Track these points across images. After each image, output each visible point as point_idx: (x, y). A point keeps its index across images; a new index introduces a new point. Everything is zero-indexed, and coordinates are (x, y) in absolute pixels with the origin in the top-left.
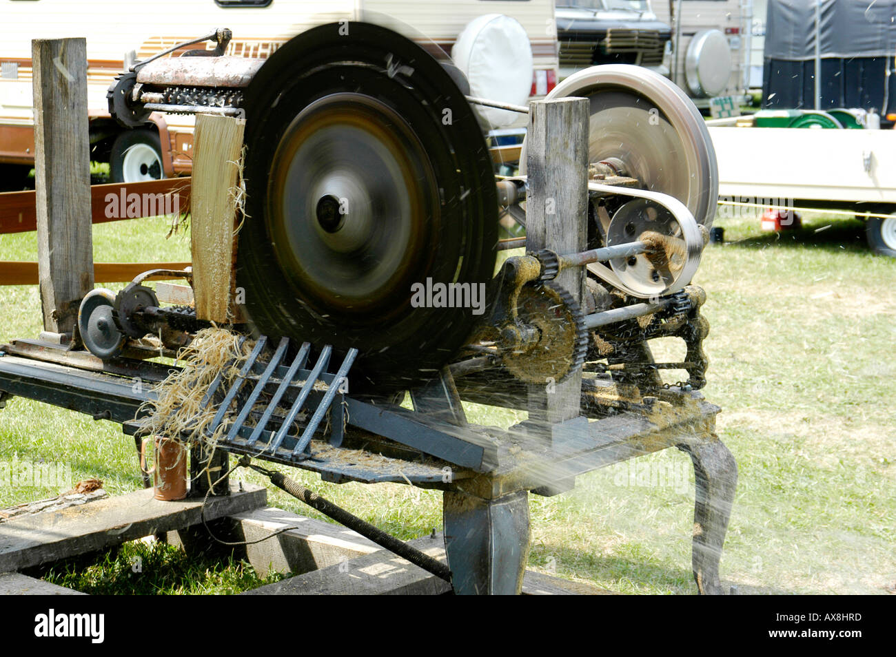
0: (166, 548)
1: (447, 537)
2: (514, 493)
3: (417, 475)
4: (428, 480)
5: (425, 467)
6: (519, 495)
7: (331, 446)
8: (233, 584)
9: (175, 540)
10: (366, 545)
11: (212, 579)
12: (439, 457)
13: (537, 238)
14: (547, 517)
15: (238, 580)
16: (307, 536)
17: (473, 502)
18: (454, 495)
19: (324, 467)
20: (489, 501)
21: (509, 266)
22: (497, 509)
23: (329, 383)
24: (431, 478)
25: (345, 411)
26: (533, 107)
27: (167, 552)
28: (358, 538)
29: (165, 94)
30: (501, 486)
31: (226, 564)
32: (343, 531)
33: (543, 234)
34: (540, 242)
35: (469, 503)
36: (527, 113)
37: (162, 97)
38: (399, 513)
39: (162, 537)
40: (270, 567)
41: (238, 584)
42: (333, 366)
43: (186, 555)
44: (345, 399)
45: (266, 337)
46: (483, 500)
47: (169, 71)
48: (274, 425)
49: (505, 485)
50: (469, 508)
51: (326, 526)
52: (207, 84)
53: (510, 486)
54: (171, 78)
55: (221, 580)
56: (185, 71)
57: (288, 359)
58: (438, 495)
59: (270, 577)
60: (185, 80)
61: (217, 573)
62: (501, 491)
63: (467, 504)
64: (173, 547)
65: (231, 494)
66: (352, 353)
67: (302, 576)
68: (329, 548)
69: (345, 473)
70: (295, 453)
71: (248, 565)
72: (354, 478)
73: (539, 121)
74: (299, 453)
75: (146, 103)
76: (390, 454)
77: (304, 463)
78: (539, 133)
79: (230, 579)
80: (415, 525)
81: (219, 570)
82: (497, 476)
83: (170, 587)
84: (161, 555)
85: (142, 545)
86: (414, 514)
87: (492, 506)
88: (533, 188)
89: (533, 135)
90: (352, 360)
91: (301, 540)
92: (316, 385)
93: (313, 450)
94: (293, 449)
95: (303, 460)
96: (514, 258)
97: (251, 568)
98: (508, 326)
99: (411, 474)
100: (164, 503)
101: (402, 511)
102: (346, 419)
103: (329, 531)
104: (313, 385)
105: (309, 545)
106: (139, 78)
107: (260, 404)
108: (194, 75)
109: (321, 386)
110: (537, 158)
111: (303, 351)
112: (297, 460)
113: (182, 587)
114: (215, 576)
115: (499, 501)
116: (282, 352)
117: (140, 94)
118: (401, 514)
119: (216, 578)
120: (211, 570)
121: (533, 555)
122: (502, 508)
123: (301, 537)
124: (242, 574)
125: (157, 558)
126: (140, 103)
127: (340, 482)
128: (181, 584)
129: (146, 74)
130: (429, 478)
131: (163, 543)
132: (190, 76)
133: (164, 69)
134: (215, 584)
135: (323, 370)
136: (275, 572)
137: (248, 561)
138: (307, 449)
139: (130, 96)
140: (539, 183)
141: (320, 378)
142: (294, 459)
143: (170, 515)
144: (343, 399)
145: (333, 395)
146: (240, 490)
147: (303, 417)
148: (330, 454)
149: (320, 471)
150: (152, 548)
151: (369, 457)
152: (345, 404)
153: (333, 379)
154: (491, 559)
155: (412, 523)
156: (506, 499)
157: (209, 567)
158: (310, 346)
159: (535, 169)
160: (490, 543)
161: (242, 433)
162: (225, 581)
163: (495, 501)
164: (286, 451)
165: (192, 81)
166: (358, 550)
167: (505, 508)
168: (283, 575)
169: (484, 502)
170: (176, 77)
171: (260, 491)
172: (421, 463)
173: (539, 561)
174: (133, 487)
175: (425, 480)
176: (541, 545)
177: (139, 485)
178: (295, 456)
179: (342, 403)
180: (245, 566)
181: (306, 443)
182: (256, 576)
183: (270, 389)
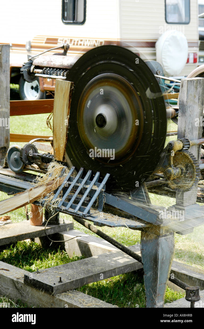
0: (34, 244)
1: (142, 249)
2: (169, 233)
3: (131, 225)
4: (135, 227)
5: (134, 221)
6: (171, 234)
7: (98, 211)
8: (59, 260)
9: (38, 241)
10: (111, 247)
11: (51, 257)
12: (139, 218)
13: (182, 133)
14: (184, 238)
15: (61, 258)
16: (88, 243)
17: (153, 236)
18: (145, 233)
19: (95, 220)
20: (158, 236)
21: (170, 144)
22: (162, 240)
23: (98, 187)
24: (137, 226)
25: (104, 198)
26: (182, 81)
27: (34, 245)
28: (108, 244)
29: (43, 70)
30: (164, 231)
31: (57, 252)
32: (102, 241)
33: (184, 132)
34: (183, 134)
35: (151, 237)
36: (180, 83)
37: (42, 71)
38: (125, 233)
39: (33, 240)
40: (74, 254)
41: (61, 260)
42: (100, 180)
43: (42, 247)
44: (104, 193)
45: (75, 167)
46: (156, 236)
47: (45, 61)
48: (76, 202)
49: (165, 230)
50: (151, 238)
51: (96, 239)
52: (60, 67)
53: (167, 231)
54: (46, 64)
55: (55, 258)
56: (52, 61)
57: (83, 176)
58: (139, 232)
59: (74, 258)
60: (51, 65)
61: (53, 255)
62: (164, 232)
63: (150, 237)
64: (37, 244)
65: (60, 224)
66: (108, 175)
67: (86, 259)
68: (97, 247)
69: (103, 223)
70: (84, 214)
71: (65, 252)
72: (106, 225)
73: (185, 87)
74: (85, 214)
75: (36, 73)
76: (120, 215)
77: (87, 218)
78: (184, 92)
79: (58, 258)
80: (131, 239)
81: (54, 254)
82: (162, 227)
83: (35, 260)
84: (32, 246)
85: (25, 242)
86: (131, 234)
87: (160, 238)
88: (181, 113)
89: (182, 92)
90: (108, 178)
91: (86, 244)
92: (93, 187)
93: (91, 213)
94: (83, 212)
95: (87, 217)
96: (173, 141)
97: (66, 254)
98: (169, 168)
99: (128, 224)
100: (34, 227)
101: (126, 233)
102: (104, 201)
103: (97, 241)
104: (92, 187)
105: (89, 246)
106: (33, 63)
107: (72, 192)
108: (55, 63)
109: (95, 188)
110: (183, 102)
111: (89, 173)
112: (85, 217)
113: (39, 260)
114: (52, 256)
115: (163, 236)
116: (81, 173)
117: (34, 70)
118: (126, 234)
119: (53, 257)
120: (51, 254)
121: (177, 254)
122: (164, 239)
123: (86, 243)
124: (63, 256)
125: (30, 248)
126: (34, 73)
127: (101, 226)
128: (39, 259)
129: (36, 62)
130: (136, 226)
131: (33, 242)
132: (53, 63)
133: (43, 60)
134: (52, 259)
135: (96, 181)
136: (76, 256)
137: (65, 251)
138: (89, 212)
139: (30, 70)
140: (183, 111)
141: (95, 184)
142: (83, 216)
143: (36, 232)
144: (103, 193)
145: (100, 192)
146: (64, 223)
147: (88, 199)
148: (98, 214)
149: (93, 221)
150: (29, 244)
151: (112, 216)
152: (104, 195)
153: (100, 185)
154: (159, 259)
155: (130, 238)
156: (165, 236)
157: (50, 252)
158: (92, 172)
159: (182, 105)
160: (158, 253)
161: (64, 204)
162: (56, 258)
163: (161, 236)
164: (81, 212)
165: (54, 66)
166: (108, 249)
167: (165, 239)
168: (79, 257)
169: (156, 237)
170: (48, 64)
171: (71, 223)
172: (133, 220)
173: (179, 256)
174: (22, 218)
175: (134, 227)
176: (181, 250)
177: (25, 217)
178: (84, 215)
179: (103, 195)
180: (64, 252)
181: (88, 210)
182: (68, 257)
183: (76, 188)
